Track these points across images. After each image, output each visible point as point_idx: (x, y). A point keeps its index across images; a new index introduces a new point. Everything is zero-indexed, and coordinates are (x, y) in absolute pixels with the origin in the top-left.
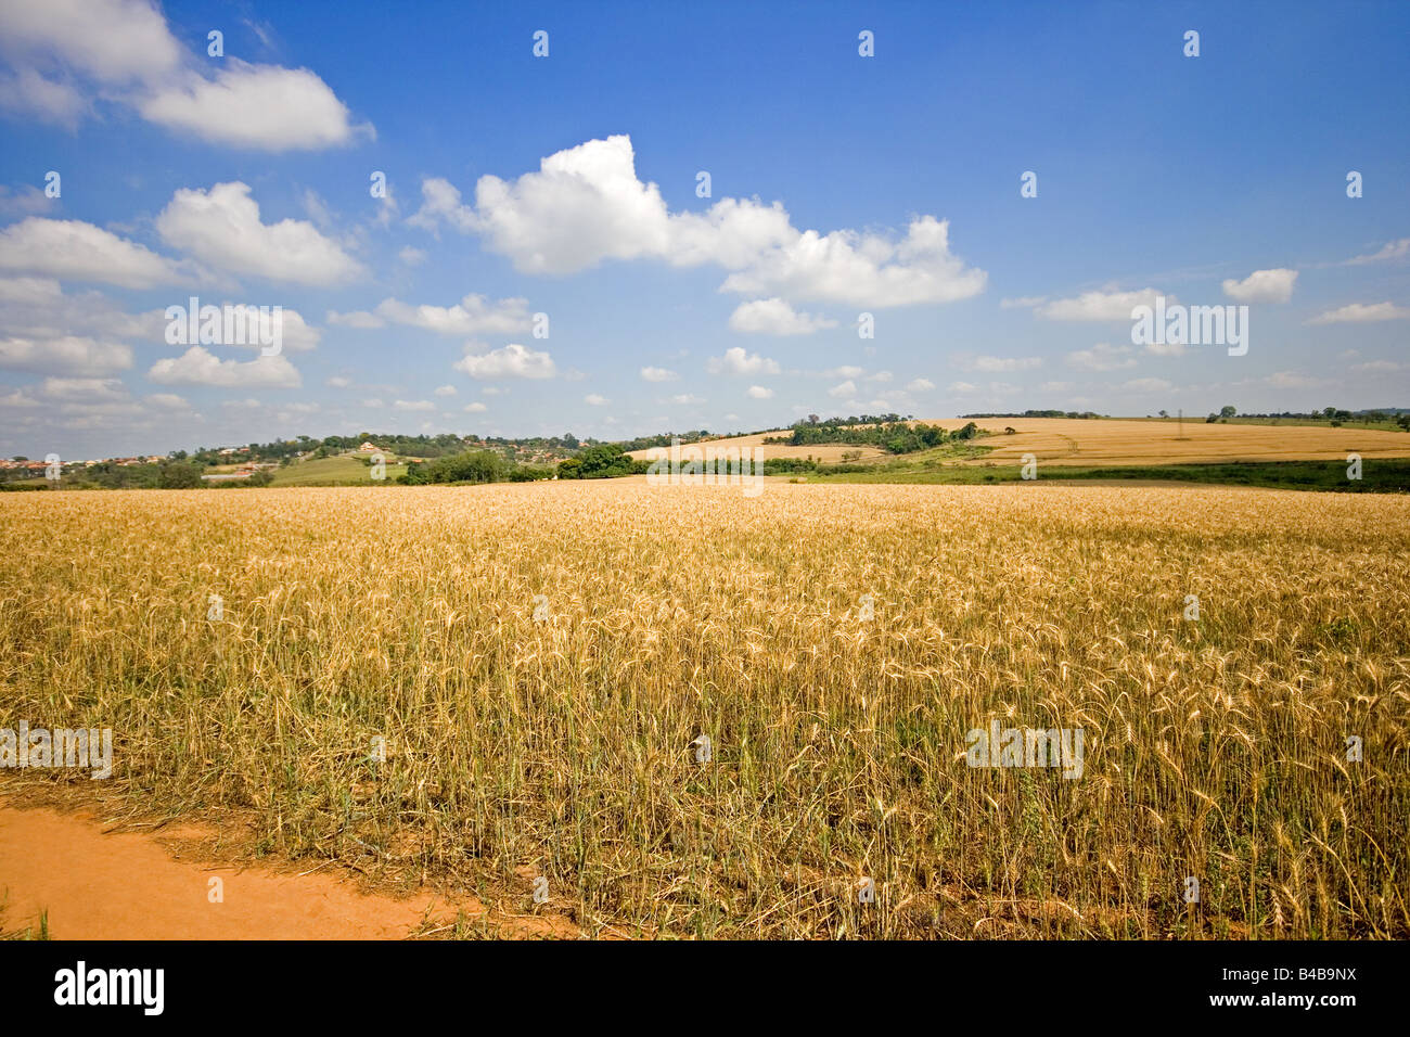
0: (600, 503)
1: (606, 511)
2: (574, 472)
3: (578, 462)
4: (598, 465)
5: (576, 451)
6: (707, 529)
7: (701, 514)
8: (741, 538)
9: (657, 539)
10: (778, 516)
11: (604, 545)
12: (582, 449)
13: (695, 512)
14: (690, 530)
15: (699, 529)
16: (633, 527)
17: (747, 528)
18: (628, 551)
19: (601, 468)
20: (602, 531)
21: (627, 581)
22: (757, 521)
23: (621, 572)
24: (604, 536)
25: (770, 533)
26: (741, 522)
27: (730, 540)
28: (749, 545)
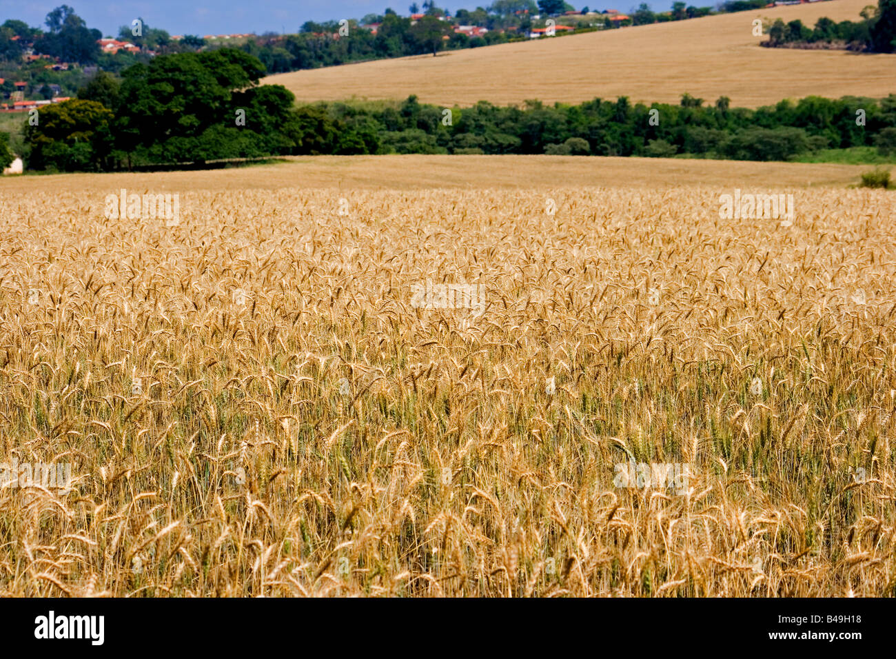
0: (175, 260)
1: (199, 285)
2: (82, 147)
3: (98, 108)
4: (170, 119)
5: (87, 72)
6: (563, 353)
7: (541, 298)
8: (683, 385)
9: (383, 387)
10: (820, 307)
11: (189, 409)
12: (112, 63)
13: (521, 288)
14: (502, 354)
15: (532, 348)
16: (295, 344)
17: (707, 349)
18: (276, 428)
19: (182, 131)
20: (184, 358)
21: (274, 536)
22: (744, 325)
23: (253, 503)
24: (190, 374)
25: (792, 366)
26: (686, 329)
27: (646, 391)
28: (714, 411)
